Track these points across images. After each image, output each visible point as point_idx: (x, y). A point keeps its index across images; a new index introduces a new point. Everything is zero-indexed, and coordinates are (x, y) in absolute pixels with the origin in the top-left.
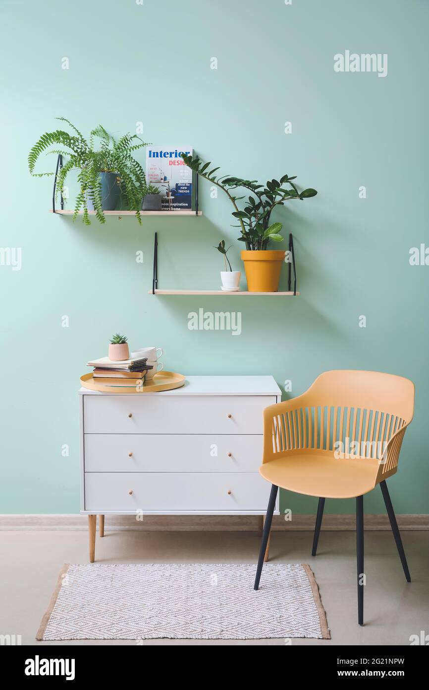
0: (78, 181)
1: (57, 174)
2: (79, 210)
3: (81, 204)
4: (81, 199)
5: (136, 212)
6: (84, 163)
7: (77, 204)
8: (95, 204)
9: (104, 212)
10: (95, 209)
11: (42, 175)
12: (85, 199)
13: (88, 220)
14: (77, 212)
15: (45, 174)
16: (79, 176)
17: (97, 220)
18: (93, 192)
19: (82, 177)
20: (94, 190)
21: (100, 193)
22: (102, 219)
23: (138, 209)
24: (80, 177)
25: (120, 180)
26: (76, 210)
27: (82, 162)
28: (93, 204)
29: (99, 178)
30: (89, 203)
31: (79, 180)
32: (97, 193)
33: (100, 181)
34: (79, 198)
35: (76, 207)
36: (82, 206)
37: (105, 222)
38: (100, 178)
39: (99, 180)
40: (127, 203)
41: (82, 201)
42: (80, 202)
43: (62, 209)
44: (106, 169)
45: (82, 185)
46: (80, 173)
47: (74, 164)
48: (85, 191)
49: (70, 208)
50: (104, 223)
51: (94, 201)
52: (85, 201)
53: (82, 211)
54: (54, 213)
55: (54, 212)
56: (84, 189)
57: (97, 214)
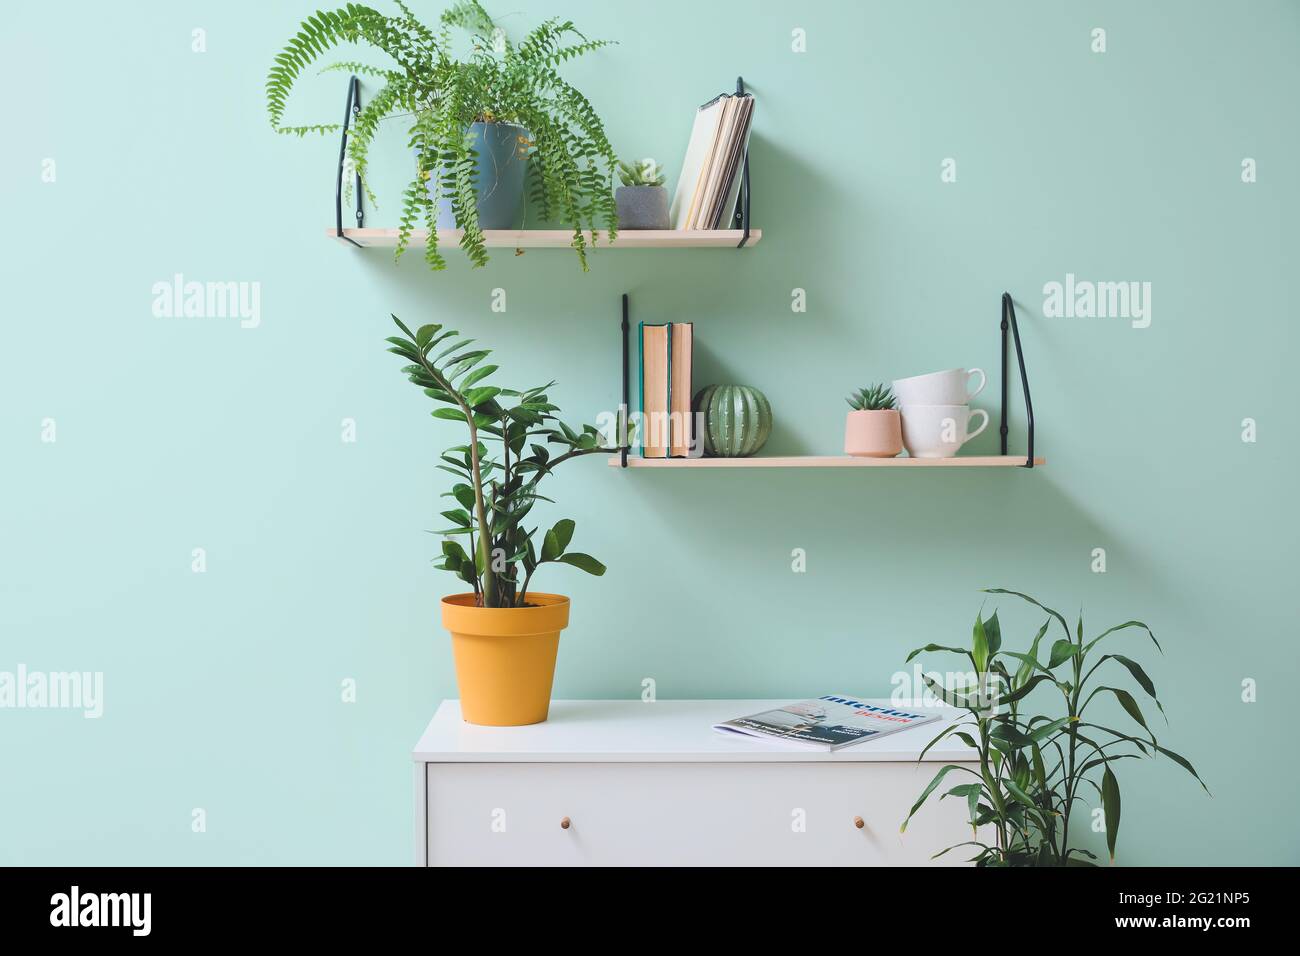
0: (410, 145)
1: (346, 128)
2: (411, 227)
3: (418, 210)
4: (417, 198)
5: (575, 232)
6: (424, 97)
7: (408, 212)
8: (458, 209)
9: (486, 233)
10: (459, 224)
11: (304, 130)
12: (429, 197)
13: (439, 257)
14: (407, 234)
15: (313, 129)
16: (411, 132)
17: (466, 257)
18: (453, 176)
19: (420, 137)
20: (453, 170)
21: (473, 178)
22: (479, 253)
23: (578, 224)
24: (416, 134)
25: (528, 145)
26: (402, 228)
27: (418, 94)
28: (454, 210)
29: (469, 137)
30: (442, 208)
31: (413, 141)
32: (465, 179)
33: (472, 144)
34: (413, 194)
35: (405, 219)
36: (422, 215)
37: (487, 263)
38: (472, 137)
39: (470, 141)
40: (546, 212)
41: (420, 201)
42: (417, 205)
43: (361, 225)
44: (487, 111)
45: (420, 156)
46: (416, 124)
47: (396, 96)
48: (430, 174)
49: (384, 223)
50: (483, 265)
51: (456, 202)
52: (430, 202)
53: (420, 231)
54: (340, 239)
55: (340, 233)
56: (427, 168)
57: (463, 240)
